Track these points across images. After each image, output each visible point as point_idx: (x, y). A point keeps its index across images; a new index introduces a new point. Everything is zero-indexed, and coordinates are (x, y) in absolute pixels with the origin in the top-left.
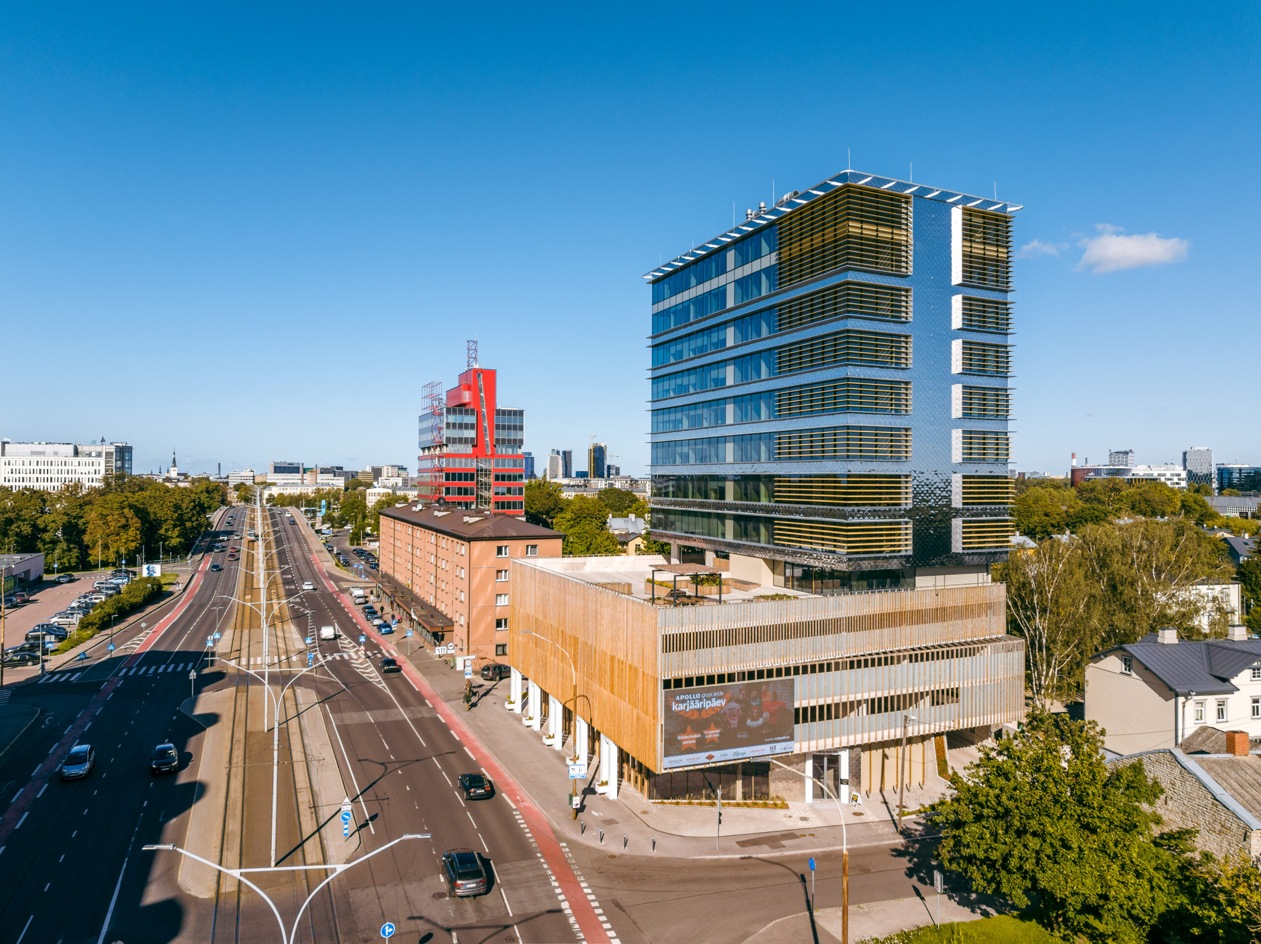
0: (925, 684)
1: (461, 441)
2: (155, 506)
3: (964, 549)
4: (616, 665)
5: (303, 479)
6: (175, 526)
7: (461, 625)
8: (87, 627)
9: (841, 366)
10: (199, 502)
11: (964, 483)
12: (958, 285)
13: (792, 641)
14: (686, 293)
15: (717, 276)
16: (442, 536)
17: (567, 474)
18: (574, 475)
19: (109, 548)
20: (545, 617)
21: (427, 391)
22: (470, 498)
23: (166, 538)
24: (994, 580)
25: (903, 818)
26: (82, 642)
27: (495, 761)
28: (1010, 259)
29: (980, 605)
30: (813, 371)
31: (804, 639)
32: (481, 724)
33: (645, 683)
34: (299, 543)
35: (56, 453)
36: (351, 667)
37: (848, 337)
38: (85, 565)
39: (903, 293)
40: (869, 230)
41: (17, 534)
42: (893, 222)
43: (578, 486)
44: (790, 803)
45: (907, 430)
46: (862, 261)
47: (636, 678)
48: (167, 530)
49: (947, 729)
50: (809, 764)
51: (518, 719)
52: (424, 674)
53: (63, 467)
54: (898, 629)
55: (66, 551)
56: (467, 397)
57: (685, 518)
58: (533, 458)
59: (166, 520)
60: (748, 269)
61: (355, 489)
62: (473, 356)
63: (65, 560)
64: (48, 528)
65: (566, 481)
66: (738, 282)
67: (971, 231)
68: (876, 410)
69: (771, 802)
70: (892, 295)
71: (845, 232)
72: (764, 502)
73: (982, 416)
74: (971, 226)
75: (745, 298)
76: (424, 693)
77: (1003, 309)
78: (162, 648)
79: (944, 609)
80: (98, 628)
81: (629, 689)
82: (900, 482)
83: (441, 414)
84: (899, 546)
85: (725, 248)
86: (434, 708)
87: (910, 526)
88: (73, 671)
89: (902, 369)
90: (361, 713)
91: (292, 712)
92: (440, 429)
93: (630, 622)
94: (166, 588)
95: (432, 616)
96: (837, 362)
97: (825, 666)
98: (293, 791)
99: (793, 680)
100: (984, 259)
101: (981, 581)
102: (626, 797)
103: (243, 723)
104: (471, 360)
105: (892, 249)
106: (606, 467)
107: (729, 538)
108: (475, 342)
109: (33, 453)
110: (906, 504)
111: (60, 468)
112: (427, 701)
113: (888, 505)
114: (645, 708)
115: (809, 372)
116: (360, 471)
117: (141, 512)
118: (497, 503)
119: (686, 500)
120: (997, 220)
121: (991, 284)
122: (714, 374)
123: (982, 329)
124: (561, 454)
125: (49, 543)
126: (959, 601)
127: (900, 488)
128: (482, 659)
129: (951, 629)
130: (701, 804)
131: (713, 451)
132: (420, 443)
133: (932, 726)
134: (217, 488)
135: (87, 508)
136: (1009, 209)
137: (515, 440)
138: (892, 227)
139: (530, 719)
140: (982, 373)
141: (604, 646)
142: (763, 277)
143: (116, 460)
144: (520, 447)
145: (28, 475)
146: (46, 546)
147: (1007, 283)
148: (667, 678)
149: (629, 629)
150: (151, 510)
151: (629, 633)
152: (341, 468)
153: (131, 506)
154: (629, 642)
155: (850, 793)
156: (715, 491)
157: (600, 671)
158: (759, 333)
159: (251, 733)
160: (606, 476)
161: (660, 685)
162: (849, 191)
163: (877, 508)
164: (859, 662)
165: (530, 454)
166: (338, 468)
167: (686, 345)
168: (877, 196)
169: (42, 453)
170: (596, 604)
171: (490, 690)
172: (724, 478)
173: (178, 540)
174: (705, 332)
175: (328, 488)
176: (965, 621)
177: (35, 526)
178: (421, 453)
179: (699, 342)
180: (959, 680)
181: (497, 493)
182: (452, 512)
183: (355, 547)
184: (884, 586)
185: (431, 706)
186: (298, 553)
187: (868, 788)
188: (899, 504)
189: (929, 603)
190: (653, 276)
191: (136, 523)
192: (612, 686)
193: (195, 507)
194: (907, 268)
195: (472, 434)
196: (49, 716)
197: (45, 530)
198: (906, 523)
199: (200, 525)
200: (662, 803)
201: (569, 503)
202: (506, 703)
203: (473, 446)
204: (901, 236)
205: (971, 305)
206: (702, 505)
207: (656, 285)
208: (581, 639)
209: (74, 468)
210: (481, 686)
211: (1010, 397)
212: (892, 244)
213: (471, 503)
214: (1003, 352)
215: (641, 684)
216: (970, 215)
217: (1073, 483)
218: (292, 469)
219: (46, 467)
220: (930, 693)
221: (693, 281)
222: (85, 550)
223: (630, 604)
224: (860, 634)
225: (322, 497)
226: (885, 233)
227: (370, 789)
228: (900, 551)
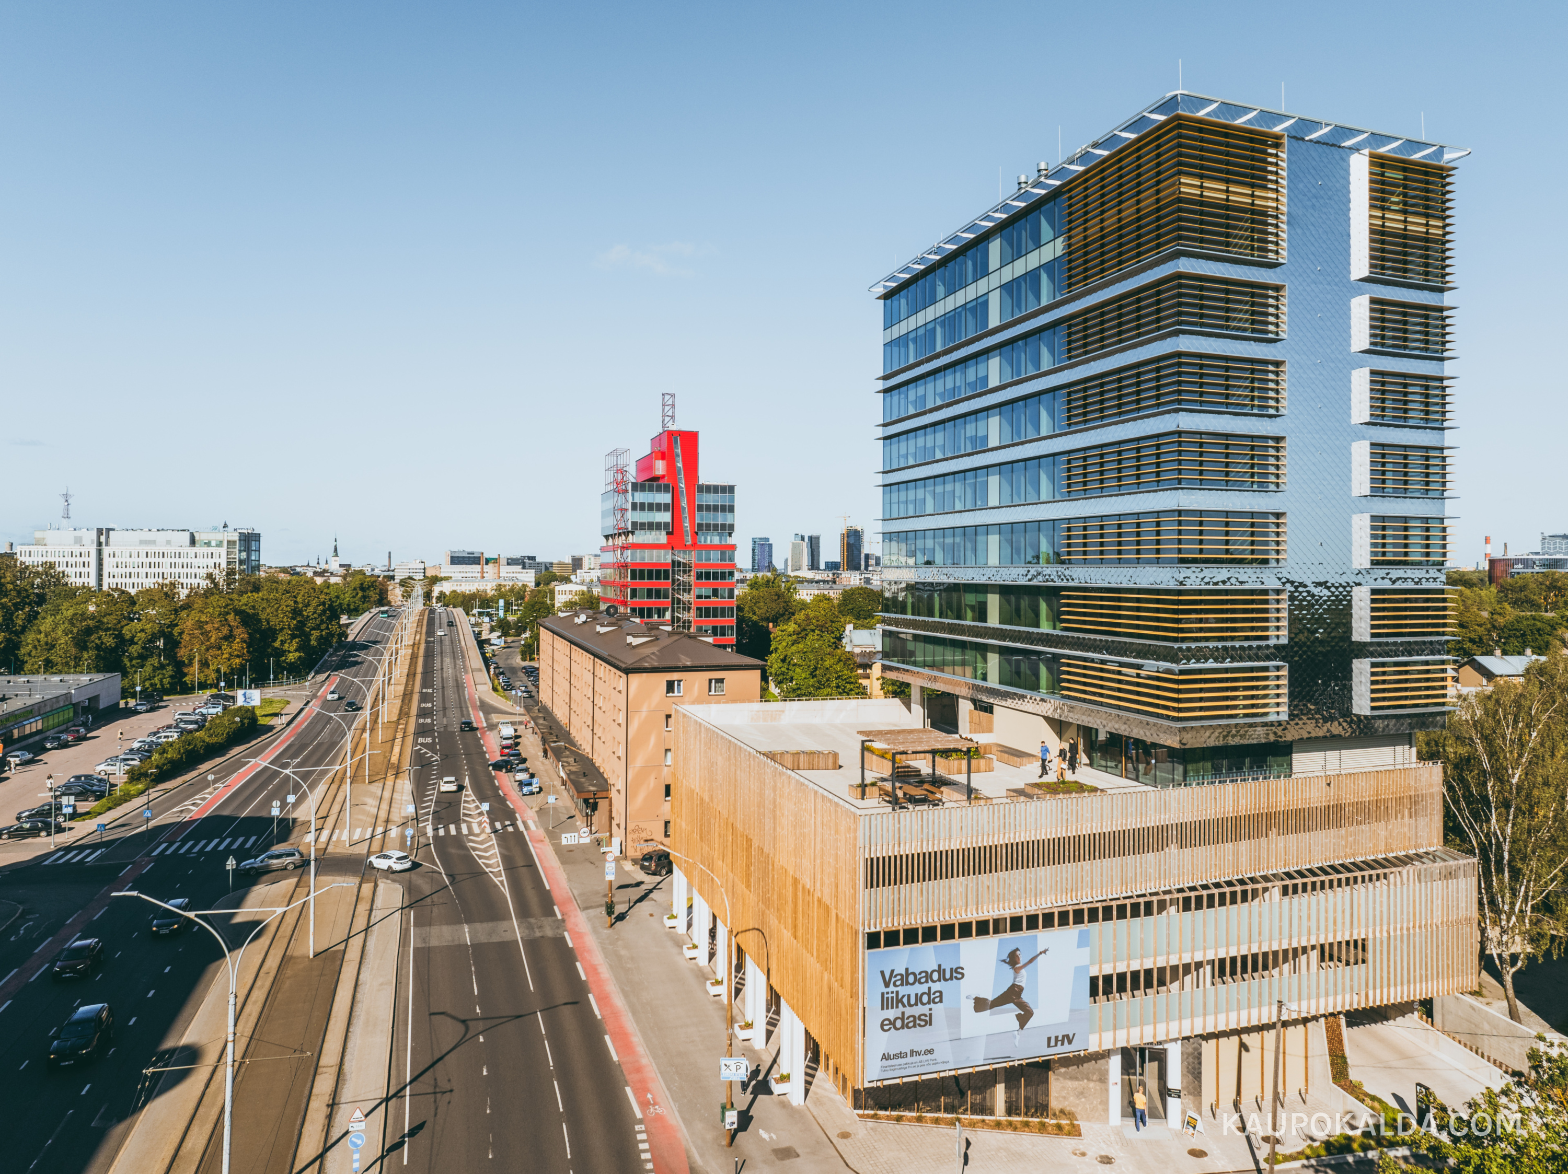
0: (1309, 934)
1: (651, 526)
2: (268, 610)
3: (1373, 708)
4: (800, 894)
5: (483, 572)
6: (293, 637)
7: (619, 791)
8: (138, 779)
9: (1168, 412)
10: (330, 606)
11: (1373, 601)
12: (1362, 280)
13: (1086, 865)
14: (930, 310)
15: (975, 280)
16: (599, 662)
17: (814, 566)
18: (822, 566)
19: (208, 666)
20: (711, 798)
21: (612, 461)
22: (663, 603)
23: (282, 653)
24: (1421, 757)
25: (1277, 1167)
26: (126, 801)
27: (630, 1023)
28: (1448, 237)
29: (1399, 800)
30: (1123, 422)
31: (1105, 861)
32: (623, 952)
33: (840, 933)
34: (454, 658)
35: (168, 542)
36: (466, 849)
37: (1180, 364)
38: (181, 687)
39: (1271, 293)
40: (1215, 191)
41: (98, 648)
42: (1253, 177)
43: (824, 582)
44: (1082, 1124)
45: (1278, 515)
46: (1202, 240)
47: (827, 922)
48: (283, 643)
49: (1347, 1008)
50: (1115, 1063)
51: (678, 943)
52: (563, 863)
53: (177, 560)
54: (1263, 840)
55: (158, 669)
56: (660, 467)
57: (930, 647)
58: (770, 545)
59: (282, 629)
60: (1020, 267)
61: (548, 584)
62: (670, 413)
63: (156, 680)
64: (136, 639)
65: (810, 575)
66: (1008, 288)
67: (1383, 191)
68: (1228, 483)
69: (1054, 1122)
70: (1253, 295)
71: (1174, 193)
72: (1045, 628)
73: (1403, 493)
74: (1383, 183)
75: (1016, 310)
76: (557, 895)
77: (1437, 319)
78: (226, 812)
79: (1340, 807)
80: (152, 781)
81: (818, 938)
82: (1266, 602)
83: (626, 491)
84: (1265, 705)
85: (985, 237)
86: (563, 920)
87: (1284, 672)
88: (94, 847)
89: (1271, 416)
90: (457, 927)
91: (360, 923)
92: (624, 510)
93: (819, 830)
94: (262, 721)
95: (585, 775)
96: (1160, 406)
97: (1142, 907)
98: (312, 1072)
99: (1088, 931)
100: (1405, 237)
101: (1399, 760)
102: (819, 1102)
103: (286, 940)
104: (667, 419)
105: (1253, 222)
106: (863, 556)
107: (993, 681)
108: (673, 396)
109: (142, 542)
110: (1278, 637)
111: (173, 560)
112: (556, 908)
113: (1247, 638)
114: (840, 976)
115: (1116, 423)
116: (555, 561)
117: (248, 619)
118: (699, 609)
119: (931, 619)
120: (1426, 173)
121: (1418, 280)
122: (970, 429)
123: (1401, 350)
124: (806, 539)
125: (137, 658)
126: (1365, 792)
127: (1266, 611)
128: (646, 841)
129: (1351, 839)
130: (937, 1121)
131: (969, 545)
132: (603, 529)
133: (1322, 1001)
134: (373, 585)
135: (184, 614)
136: (1447, 156)
137: (723, 526)
138: (1252, 186)
139: (695, 947)
140: (1401, 421)
141: (784, 859)
142: (1044, 277)
143: (240, 551)
144: (730, 535)
145: (136, 570)
146: (134, 662)
147: (1444, 276)
148: (873, 930)
149: (818, 839)
150: (263, 616)
151: (818, 847)
152: (533, 558)
153: (238, 612)
154: (818, 861)
155: (1184, 1112)
156: (972, 608)
157: (779, 898)
158: (1037, 363)
159: (291, 957)
160: (863, 567)
161: (862, 941)
162: (1179, 126)
163: (1229, 644)
164: (1199, 899)
165: (767, 539)
166: (529, 558)
167: (930, 386)
168: (1226, 135)
169: (153, 542)
170: (775, 791)
171: (651, 891)
172: (983, 589)
173: (297, 654)
174: (958, 367)
175: (511, 583)
176: (1374, 825)
177: (120, 637)
178: (603, 542)
179: (949, 380)
180: (1367, 926)
181: (699, 597)
182: (620, 626)
183: (527, 663)
184: (1240, 769)
185: (559, 917)
186: (449, 672)
187: (1213, 1100)
188: (1266, 638)
189: (1316, 797)
190: (885, 287)
191: (241, 633)
192: (795, 927)
193: (324, 611)
194: (1277, 253)
195: (665, 517)
196: (30, 920)
197: (132, 642)
198: (1278, 668)
199: (331, 635)
200: (874, 1116)
201: (804, 605)
202: (665, 917)
203: (668, 533)
204: (1265, 199)
205: (1383, 312)
206: (952, 629)
207: (889, 302)
208: (755, 843)
209: (189, 561)
210: (638, 884)
211: (1448, 461)
212: (1253, 212)
213: (665, 610)
214: (1437, 388)
215: (834, 933)
216: (1382, 165)
217: (1491, 577)
218: (473, 560)
219: (157, 560)
220: (1319, 947)
221: (941, 290)
222: (180, 667)
223: (819, 800)
224: (1201, 851)
225: (502, 596)
226: (1240, 195)
227: (429, 1073)
228: (1266, 714)
